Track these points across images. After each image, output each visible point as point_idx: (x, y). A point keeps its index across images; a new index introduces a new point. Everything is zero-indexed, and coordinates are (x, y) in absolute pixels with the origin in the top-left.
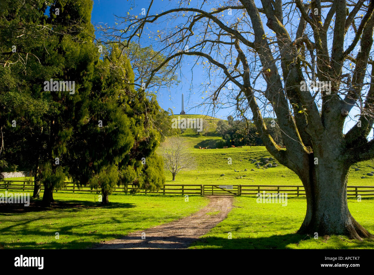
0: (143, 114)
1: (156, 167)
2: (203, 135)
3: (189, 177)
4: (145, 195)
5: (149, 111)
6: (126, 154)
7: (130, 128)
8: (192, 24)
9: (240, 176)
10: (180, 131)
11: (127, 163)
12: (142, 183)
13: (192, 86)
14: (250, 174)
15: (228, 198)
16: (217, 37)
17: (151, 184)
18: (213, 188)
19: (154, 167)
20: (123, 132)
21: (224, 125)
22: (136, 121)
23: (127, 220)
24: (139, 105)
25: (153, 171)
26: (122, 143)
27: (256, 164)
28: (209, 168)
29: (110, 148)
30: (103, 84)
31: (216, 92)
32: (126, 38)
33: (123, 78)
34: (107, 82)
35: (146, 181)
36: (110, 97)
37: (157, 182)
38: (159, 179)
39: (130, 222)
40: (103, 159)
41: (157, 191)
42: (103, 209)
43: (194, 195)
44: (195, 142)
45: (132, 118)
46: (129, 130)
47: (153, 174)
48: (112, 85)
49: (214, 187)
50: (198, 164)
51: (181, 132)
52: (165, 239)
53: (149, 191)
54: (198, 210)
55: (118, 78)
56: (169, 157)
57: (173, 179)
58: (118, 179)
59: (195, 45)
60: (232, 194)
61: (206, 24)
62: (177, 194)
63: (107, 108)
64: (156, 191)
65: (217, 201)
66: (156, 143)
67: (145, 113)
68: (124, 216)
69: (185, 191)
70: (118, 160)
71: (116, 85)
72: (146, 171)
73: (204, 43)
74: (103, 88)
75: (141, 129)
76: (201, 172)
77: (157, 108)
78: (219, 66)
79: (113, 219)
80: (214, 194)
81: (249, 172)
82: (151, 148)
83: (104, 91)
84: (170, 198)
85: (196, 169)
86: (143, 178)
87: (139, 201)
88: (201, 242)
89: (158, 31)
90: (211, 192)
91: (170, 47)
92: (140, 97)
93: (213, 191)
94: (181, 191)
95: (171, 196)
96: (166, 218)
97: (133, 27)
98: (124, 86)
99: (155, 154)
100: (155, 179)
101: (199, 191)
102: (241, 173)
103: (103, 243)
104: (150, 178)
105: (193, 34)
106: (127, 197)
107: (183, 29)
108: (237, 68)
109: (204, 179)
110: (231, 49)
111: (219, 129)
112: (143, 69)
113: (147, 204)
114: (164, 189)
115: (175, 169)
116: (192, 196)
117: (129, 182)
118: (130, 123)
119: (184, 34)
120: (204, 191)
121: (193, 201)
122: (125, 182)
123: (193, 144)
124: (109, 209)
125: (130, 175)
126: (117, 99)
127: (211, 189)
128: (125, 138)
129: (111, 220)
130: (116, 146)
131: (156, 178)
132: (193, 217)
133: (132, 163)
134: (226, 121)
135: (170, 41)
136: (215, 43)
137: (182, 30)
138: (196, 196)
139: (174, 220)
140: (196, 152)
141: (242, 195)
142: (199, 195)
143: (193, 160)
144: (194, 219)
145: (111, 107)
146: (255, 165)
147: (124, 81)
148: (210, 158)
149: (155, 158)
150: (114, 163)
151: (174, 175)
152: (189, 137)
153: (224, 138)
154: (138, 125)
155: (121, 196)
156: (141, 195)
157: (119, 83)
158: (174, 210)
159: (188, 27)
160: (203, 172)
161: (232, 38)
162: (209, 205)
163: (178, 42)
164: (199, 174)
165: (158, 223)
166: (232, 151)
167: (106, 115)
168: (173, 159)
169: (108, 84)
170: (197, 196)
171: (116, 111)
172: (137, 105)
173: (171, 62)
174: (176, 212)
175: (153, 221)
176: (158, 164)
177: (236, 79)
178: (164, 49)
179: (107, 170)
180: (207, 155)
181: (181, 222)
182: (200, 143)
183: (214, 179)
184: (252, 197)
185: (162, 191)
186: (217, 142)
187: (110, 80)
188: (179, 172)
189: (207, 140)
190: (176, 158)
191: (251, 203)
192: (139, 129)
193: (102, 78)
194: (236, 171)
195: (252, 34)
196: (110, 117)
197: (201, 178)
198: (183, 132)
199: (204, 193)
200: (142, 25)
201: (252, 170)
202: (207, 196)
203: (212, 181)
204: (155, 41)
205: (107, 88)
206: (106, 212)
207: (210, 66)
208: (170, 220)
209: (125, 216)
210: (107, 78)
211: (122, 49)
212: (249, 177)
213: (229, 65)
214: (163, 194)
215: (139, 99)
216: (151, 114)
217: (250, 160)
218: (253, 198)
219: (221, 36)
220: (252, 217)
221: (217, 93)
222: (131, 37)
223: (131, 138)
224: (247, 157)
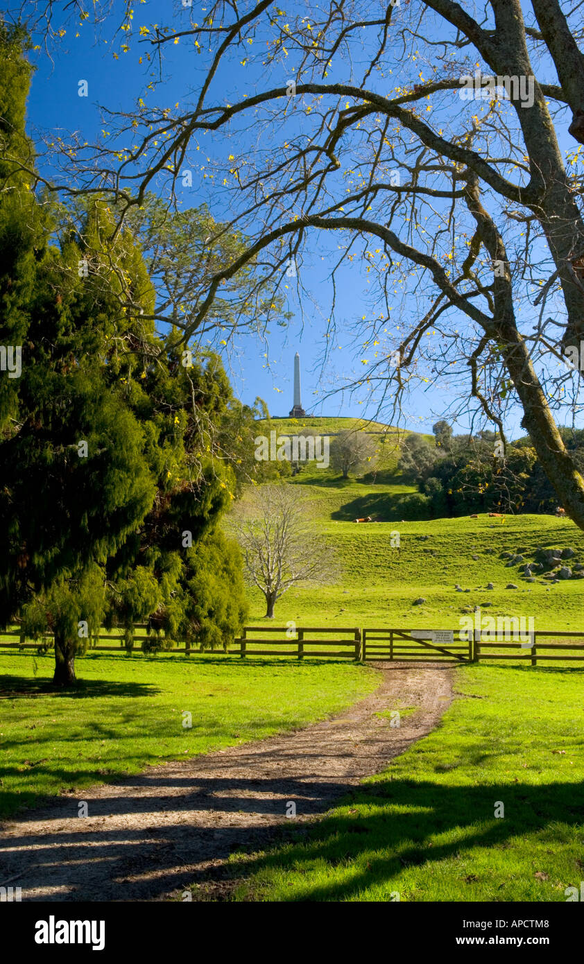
0: (183, 411)
1: (220, 573)
2: (359, 481)
3: (317, 606)
4: (183, 660)
5: (203, 400)
6: (128, 530)
7: (145, 452)
8: (336, 135)
9: (474, 604)
10: (289, 468)
11: (133, 559)
12: (180, 619)
13: (332, 324)
14: (504, 600)
15: (437, 668)
16: (409, 175)
17: (206, 622)
18: (391, 639)
19: (213, 572)
20: (122, 465)
21: (424, 449)
22: (160, 430)
23: (135, 730)
24: (169, 384)
25: (210, 582)
26: (119, 498)
27: (522, 569)
28: (378, 581)
29: (84, 513)
30: (63, 319)
31: (408, 340)
32: (134, 178)
33: (123, 299)
34: (73, 313)
35: (191, 614)
36: (84, 359)
37: (224, 618)
38: (229, 607)
39: (145, 736)
40: (59, 547)
41: (225, 646)
42: (59, 699)
43: (334, 659)
44: (336, 502)
45: (149, 423)
46: (142, 459)
47: (213, 592)
48: (91, 320)
49: (395, 635)
50: (345, 568)
51: (291, 472)
52: (255, 784)
53: (196, 647)
54: (348, 703)
55: (107, 301)
56: (257, 546)
57: (269, 613)
58: (105, 606)
59: (341, 200)
60: (452, 658)
61: (377, 137)
62: (282, 658)
63: (75, 391)
64: (221, 648)
65: (405, 680)
66: (221, 499)
67: (188, 408)
68: (127, 721)
69: (307, 648)
70: (105, 551)
71: (101, 322)
72: (191, 582)
73: (371, 194)
74: (63, 329)
75: (177, 457)
76: (355, 592)
77: (225, 392)
78: (418, 263)
79: (95, 727)
80: (395, 657)
81: (499, 591)
82: (206, 514)
83: (66, 340)
84: (261, 668)
85: (340, 583)
86: (183, 606)
87: (165, 675)
88: (370, 794)
89: (231, 157)
90: (388, 650)
91: (267, 205)
92: (173, 359)
93: (391, 647)
94: (295, 648)
95: (265, 663)
96: (255, 725)
97: (156, 143)
98: (125, 324)
99: (217, 532)
100: (219, 609)
101: (352, 649)
102: (475, 595)
103: (70, 795)
104: (202, 606)
105: (337, 167)
106: (131, 664)
107: (307, 151)
108: (472, 269)
109: (363, 612)
110: (451, 213)
111: (409, 461)
112: (178, 276)
113: (192, 684)
114: (242, 642)
115: (274, 583)
116: (329, 662)
117: (138, 617)
118: (144, 437)
119: (308, 166)
120: (365, 647)
121: (332, 679)
122: (128, 617)
123: (327, 506)
124: (78, 700)
125: (143, 594)
126: (105, 364)
127: (387, 643)
128: (129, 481)
129: (89, 733)
130: (102, 506)
131: (221, 605)
132: (336, 722)
133: (149, 559)
134: (431, 438)
135: (268, 188)
136: (404, 195)
137: (303, 153)
138: (341, 662)
139: (279, 731)
140: (337, 532)
141: (480, 661)
142: (351, 659)
143: (330, 554)
144: (337, 729)
145: (88, 388)
146: (520, 571)
147: (125, 309)
148: (381, 550)
149: (218, 545)
150: (96, 561)
151: (271, 599)
152: (315, 487)
153: (422, 490)
154: (166, 443)
155: (111, 663)
156: (171, 659)
157: (110, 315)
158: (275, 704)
159: (322, 145)
160: (361, 591)
161: (456, 177)
162: (382, 691)
163: (292, 191)
164: (348, 597)
165: (233, 740)
166: (448, 528)
167: (72, 413)
168: (269, 552)
169: (75, 317)
170: (345, 662)
171: (101, 398)
172: (164, 384)
173: (267, 254)
174: (283, 709)
175: (216, 734)
176: (226, 562)
177: (470, 300)
178: (249, 211)
179: (72, 578)
180: (371, 539)
181: (301, 737)
182: (348, 505)
183: (394, 613)
184: (514, 667)
185: (238, 647)
186: (402, 501)
187: (83, 305)
188: (285, 591)
189: (370, 496)
190: (278, 550)
191: (510, 684)
192: (172, 454)
193: (60, 301)
194: (459, 591)
195: (516, 167)
196: (84, 418)
197: (352, 610)
198: (298, 471)
199: (365, 653)
200: (185, 137)
201: (510, 587)
202: (374, 663)
203: (387, 620)
204: (220, 189)
205: (73, 331)
206: (71, 706)
207: (389, 265)
208: (267, 731)
209: (128, 718)
210: (75, 300)
211: (124, 211)
212: (500, 609)
213: (448, 262)
214: (239, 656)
215: (170, 366)
216: (207, 410)
217: (502, 556)
218: (517, 672)
219: (422, 174)
220: (518, 725)
221: (411, 344)
222: (151, 174)
223: (146, 483)
224: (494, 546)
